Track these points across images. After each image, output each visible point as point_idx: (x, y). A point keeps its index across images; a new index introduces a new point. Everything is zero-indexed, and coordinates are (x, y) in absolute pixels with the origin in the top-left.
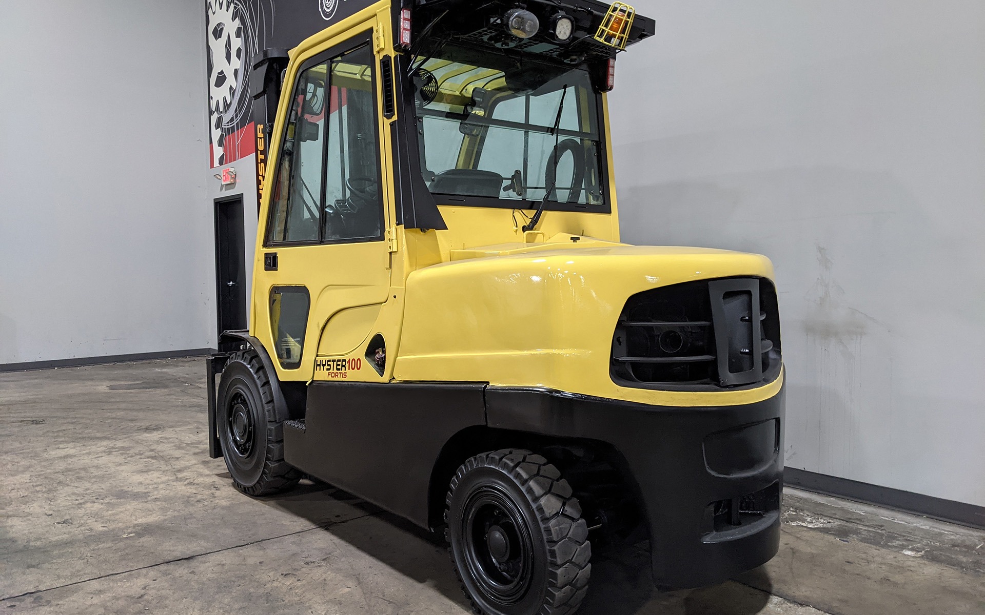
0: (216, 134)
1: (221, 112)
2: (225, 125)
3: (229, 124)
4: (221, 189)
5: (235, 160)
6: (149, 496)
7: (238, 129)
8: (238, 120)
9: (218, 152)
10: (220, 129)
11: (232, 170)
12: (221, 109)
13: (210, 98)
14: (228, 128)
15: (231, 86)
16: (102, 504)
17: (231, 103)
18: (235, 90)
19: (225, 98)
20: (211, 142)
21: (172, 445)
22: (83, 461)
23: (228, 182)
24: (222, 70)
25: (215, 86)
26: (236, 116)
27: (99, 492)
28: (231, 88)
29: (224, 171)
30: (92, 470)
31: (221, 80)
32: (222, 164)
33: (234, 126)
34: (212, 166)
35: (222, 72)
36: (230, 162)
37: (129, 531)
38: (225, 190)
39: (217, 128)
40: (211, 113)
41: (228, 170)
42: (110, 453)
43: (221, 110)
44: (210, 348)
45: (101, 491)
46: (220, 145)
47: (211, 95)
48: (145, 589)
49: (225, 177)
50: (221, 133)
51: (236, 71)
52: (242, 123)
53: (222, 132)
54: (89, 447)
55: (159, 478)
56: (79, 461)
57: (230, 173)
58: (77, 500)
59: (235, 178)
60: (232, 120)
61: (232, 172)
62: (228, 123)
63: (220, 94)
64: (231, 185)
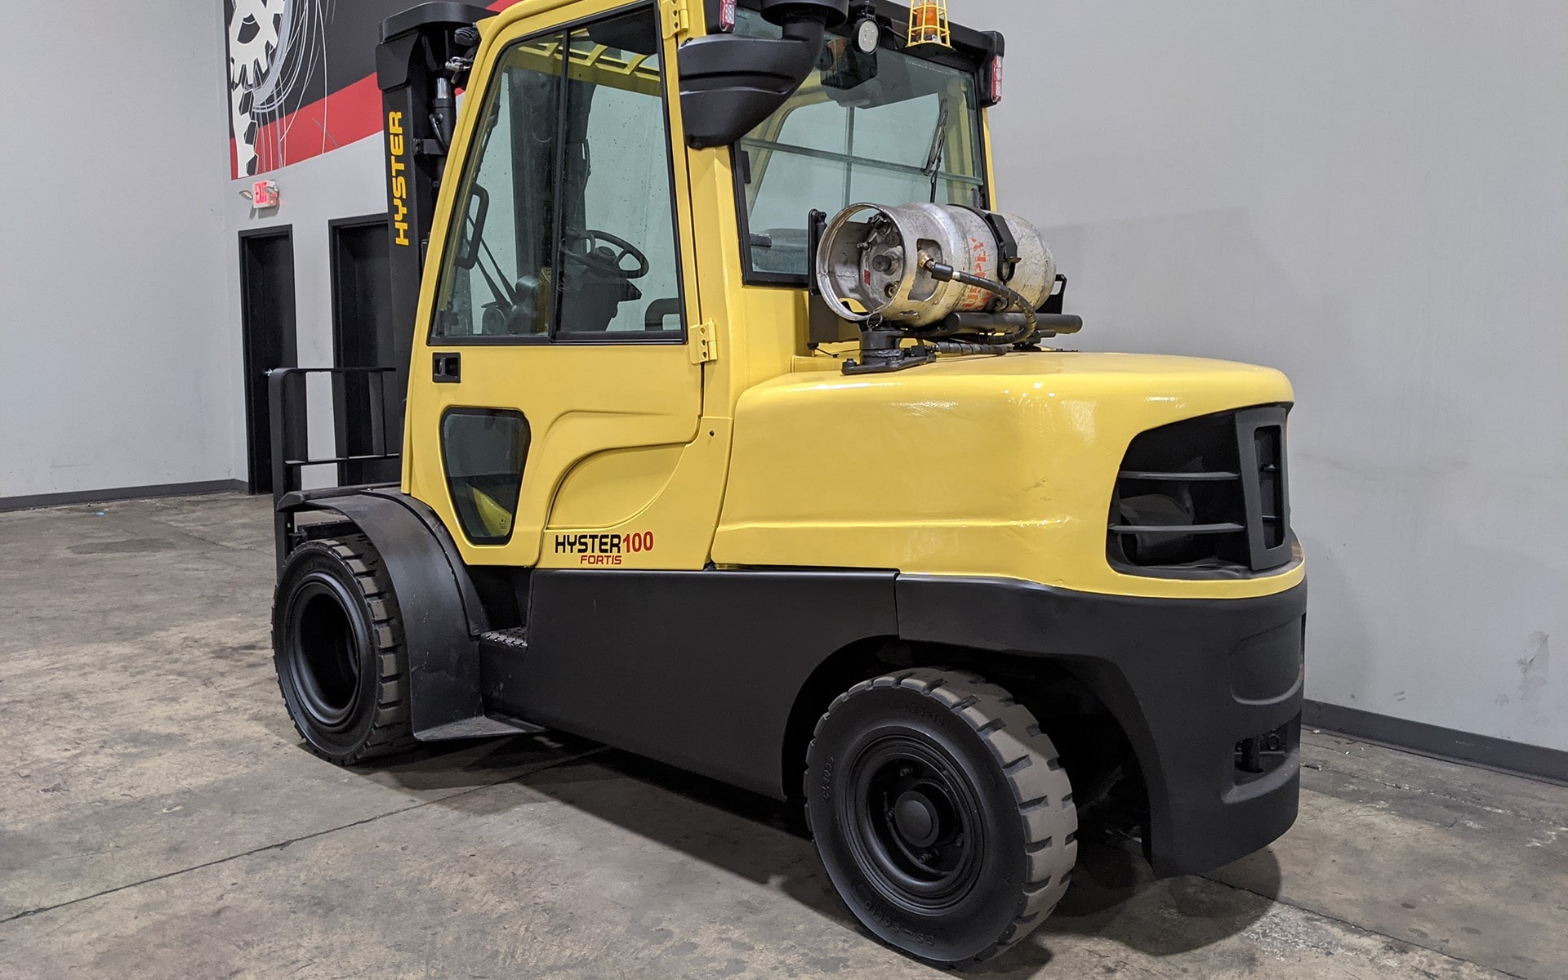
0: (242, 122)
1: (251, 86)
2: (258, 109)
3: (266, 106)
4: (252, 215)
5: (276, 167)
6: (189, 741)
7: (281, 116)
8: (282, 101)
9: (246, 152)
10: (248, 113)
11: (272, 184)
12: (251, 80)
13: (229, 60)
14: (264, 114)
15: (268, 42)
16: (112, 755)
17: (268, 70)
18: (275, 50)
19: (257, 62)
20: (232, 135)
21: (207, 650)
22: (61, 682)
23: (265, 205)
24: (251, 15)
25: (238, 40)
26: (279, 94)
27: (102, 735)
28: (268, 45)
29: (256, 185)
30: (81, 696)
31: (249, 31)
32: (254, 174)
33: (274, 110)
34: (235, 175)
35: (251, 18)
36: (268, 170)
37: (170, 802)
38: (260, 217)
39: (243, 113)
40: (231, 86)
41: (265, 183)
42: (103, 668)
43: (251, 82)
44: (234, 480)
45: (105, 732)
46: (249, 139)
47: (231, 56)
48: (222, 899)
49: (258, 196)
50: (250, 121)
51: (277, 19)
52: (289, 107)
53: (253, 119)
54: (65, 657)
55: (198, 708)
56: (54, 682)
57: (269, 189)
58: (66, 750)
59: (277, 197)
60: (270, 100)
61: (273, 188)
62: (263, 104)
63: (248, 55)
64: (272, 210)
